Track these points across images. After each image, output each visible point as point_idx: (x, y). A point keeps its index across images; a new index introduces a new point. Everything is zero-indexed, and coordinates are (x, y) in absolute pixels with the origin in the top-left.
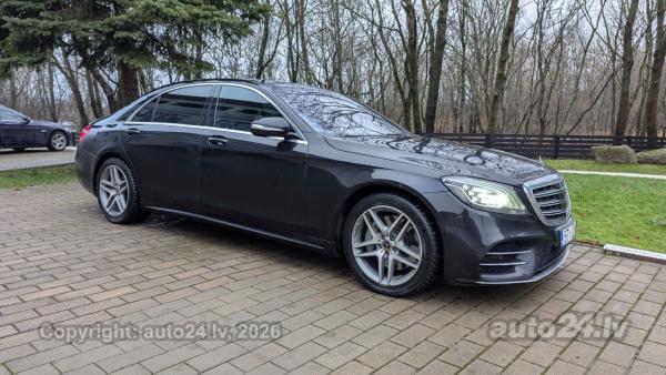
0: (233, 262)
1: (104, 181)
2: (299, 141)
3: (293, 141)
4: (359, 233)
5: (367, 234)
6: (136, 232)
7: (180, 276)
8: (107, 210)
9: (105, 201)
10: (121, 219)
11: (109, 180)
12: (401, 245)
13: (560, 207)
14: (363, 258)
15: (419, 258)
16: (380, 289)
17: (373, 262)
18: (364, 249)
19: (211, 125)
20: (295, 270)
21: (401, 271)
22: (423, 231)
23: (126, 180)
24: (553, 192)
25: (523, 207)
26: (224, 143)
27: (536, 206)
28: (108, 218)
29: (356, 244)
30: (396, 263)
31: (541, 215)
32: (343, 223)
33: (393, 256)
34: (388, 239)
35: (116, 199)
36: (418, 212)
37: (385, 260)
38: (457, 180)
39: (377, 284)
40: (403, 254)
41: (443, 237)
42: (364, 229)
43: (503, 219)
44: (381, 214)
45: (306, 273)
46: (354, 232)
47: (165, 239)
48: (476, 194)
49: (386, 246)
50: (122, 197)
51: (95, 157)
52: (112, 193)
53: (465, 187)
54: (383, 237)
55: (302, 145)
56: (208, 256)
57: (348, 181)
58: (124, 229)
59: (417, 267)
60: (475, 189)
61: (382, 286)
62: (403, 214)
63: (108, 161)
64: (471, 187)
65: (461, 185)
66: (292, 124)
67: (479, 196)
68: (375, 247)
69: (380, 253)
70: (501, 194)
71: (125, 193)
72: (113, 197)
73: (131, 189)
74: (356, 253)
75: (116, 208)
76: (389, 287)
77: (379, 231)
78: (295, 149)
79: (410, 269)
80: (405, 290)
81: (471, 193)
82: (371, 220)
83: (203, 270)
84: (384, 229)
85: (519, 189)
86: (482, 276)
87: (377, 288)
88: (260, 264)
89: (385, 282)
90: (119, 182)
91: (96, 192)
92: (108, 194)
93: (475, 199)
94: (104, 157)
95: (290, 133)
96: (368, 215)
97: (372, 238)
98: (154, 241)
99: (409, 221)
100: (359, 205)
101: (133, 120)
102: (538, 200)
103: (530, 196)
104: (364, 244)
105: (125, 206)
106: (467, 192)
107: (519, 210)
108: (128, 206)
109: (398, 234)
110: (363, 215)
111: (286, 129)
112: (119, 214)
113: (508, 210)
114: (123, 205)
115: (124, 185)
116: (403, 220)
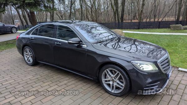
0: (66, 82)
1: (25, 53)
2: (83, 45)
3: (82, 45)
4: (104, 76)
6: (36, 69)
8: (27, 61)
9: (26, 59)
10: (31, 65)
11: (26, 52)
12: (118, 81)
14: (106, 84)
15: (123, 85)
16: (111, 93)
17: (109, 85)
19: (56, 38)
20: (84, 84)
21: (117, 88)
22: (125, 78)
24: (167, 61)
25: (157, 69)
26: (60, 45)
28: (28, 64)
29: (103, 80)
30: (116, 86)
32: (99, 72)
33: (115, 84)
34: (113, 78)
35: (29, 58)
36: (123, 72)
37: (113, 85)
38: (136, 62)
40: (118, 84)
41: (132, 81)
42: (106, 75)
43: (151, 74)
44: (111, 71)
45: (89, 86)
46: (102, 76)
47: (45, 72)
48: (142, 67)
49: (113, 81)
50: (31, 58)
51: (22, 45)
52: (28, 56)
53: (139, 64)
54: (112, 78)
55: (84, 46)
56: (57, 79)
57: (100, 60)
58: (32, 68)
59: (123, 88)
60: (142, 65)
61: (112, 93)
62: (118, 72)
63: (25, 47)
64: (141, 64)
65: (137, 63)
66: (81, 39)
68: (109, 81)
69: (111, 83)
70: (150, 65)
71: (32, 57)
72: (28, 58)
73: (33, 56)
74: (103, 82)
75: (29, 61)
76: (114, 93)
77: (110, 76)
79: (121, 88)
81: (140, 66)
82: (108, 72)
83: (56, 86)
84: (112, 76)
85: (156, 63)
87: (110, 93)
88: (73, 82)
89: (113, 91)
90: (30, 54)
91: (23, 55)
92: (27, 57)
93: (142, 68)
94: (25, 46)
95: (81, 43)
96: (107, 71)
97: (108, 78)
98: (42, 73)
99: (120, 74)
100: (104, 68)
101: (32, 34)
102: (162, 65)
103: (160, 65)
104: (106, 80)
105: (32, 61)
106: (139, 66)
107: (156, 70)
108: (33, 61)
109: (117, 78)
110: (105, 71)
111: (79, 42)
112: (30, 63)
113: (153, 70)
114: (31, 60)
115: (31, 54)
116: (118, 74)
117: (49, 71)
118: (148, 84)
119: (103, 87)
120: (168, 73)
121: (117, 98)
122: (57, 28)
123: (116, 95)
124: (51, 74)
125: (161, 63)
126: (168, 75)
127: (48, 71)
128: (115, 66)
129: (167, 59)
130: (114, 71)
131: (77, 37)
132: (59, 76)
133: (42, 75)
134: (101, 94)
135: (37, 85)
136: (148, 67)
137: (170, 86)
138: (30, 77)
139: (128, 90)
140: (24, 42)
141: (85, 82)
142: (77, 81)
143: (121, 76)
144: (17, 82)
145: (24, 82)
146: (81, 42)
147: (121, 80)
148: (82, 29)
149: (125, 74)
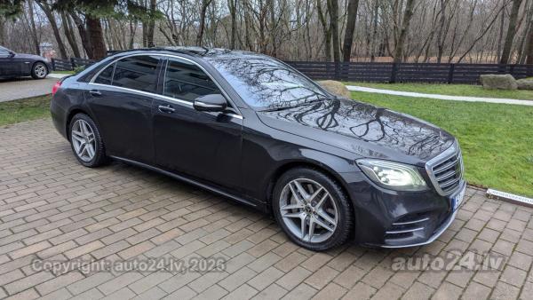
0: (184, 211)
1: (75, 132)
2: (234, 116)
3: (230, 115)
4: (286, 197)
5: (292, 198)
6: (105, 175)
7: (140, 228)
8: (80, 155)
9: (77, 148)
10: (91, 164)
11: (79, 130)
12: (320, 212)
13: (454, 177)
14: (289, 218)
15: (334, 223)
16: (302, 244)
17: (297, 221)
18: (290, 211)
19: (161, 94)
20: (233, 219)
21: (319, 230)
22: (339, 204)
23: (93, 133)
24: (450, 165)
25: (424, 183)
26: (172, 112)
27: (434, 181)
28: (81, 162)
29: (283, 208)
30: (316, 225)
31: (438, 188)
32: (273, 187)
33: (313, 219)
34: (310, 205)
35: (86, 147)
36: (335, 187)
37: (307, 221)
38: (371, 162)
39: (300, 240)
40: (321, 218)
41: (356, 210)
42: (290, 195)
43: (406, 196)
44: (304, 185)
45: (243, 223)
46: (281, 197)
47: (127, 185)
48: (385, 175)
49: (308, 210)
50: (91, 146)
51: (66, 111)
52: (83, 142)
53: (376, 169)
54: (305, 202)
55: (237, 118)
56: (162, 204)
57: (276, 155)
58: (94, 173)
59: (333, 230)
60: (384, 172)
61: (304, 242)
62: (323, 187)
63: (77, 116)
64: (381, 169)
65: (372, 167)
66: (230, 100)
67: (387, 177)
68: (298, 210)
69: (303, 216)
70: (406, 173)
71: (93, 143)
72: (84, 145)
73: (98, 142)
74: (283, 213)
75: (86, 154)
76: (310, 243)
77: (302, 198)
78: (232, 121)
79: (326, 231)
80: (323, 247)
81: (380, 174)
82: (296, 188)
83: (158, 221)
84: (307, 197)
85: (420, 168)
86: (387, 240)
87: (300, 243)
88: (205, 213)
89: (306, 239)
90: (88, 134)
91: (69, 137)
92: (80, 143)
93: (383, 179)
94: (74, 112)
95: (228, 108)
96: (293, 184)
97: (296, 203)
98: (119, 188)
99: (327, 193)
100: (286, 176)
101: (96, 82)
102: (437, 175)
103: (431, 173)
104: (290, 207)
105: (94, 154)
106: (377, 173)
107: (420, 186)
108: (97, 154)
109: (318, 202)
110: (289, 184)
111: (224, 105)
112: (89, 160)
113: (411, 186)
114: (92, 153)
115: (92, 136)
116: (323, 192)
117: (140, 183)
118: (399, 221)
119: (281, 226)
120: (451, 197)
121: (318, 255)
122: (164, 68)
123: (315, 249)
124: (146, 191)
125: (434, 169)
126: (453, 201)
127: (137, 183)
128: (317, 173)
129: (451, 160)
130: (313, 185)
131: (220, 92)
132: (166, 197)
133: (122, 192)
134: (276, 245)
135: (106, 215)
136: (399, 178)
137: (458, 232)
138: (89, 195)
139: (344, 236)
140: (73, 101)
141: (234, 215)
142: (214, 211)
143: (328, 198)
145: (72, 206)
146: (230, 105)
147: (329, 210)
148: (233, 73)
149: (341, 196)
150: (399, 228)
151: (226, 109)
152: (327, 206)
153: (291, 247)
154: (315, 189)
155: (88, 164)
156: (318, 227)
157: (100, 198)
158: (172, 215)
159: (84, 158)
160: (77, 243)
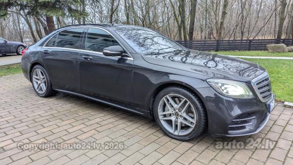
0: (98, 120)
1: (34, 76)
2: (128, 58)
3: (125, 58)
4: (162, 107)
5: (166, 107)
6: (52, 101)
8: (37, 90)
9: (36, 86)
10: (44, 95)
11: (37, 76)
12: (185, 115)
13: (269, 90)
14: (164, 120)
15: (194, 121)
16: (173, 136)
17: (170, 122)
18: (165, 116)
19: (84, 49)
20: (129, 124)
21: (184, 127)
22: (197, 108)
23: (45, 76)
24: (265, 83)
25: (251, 94)
26: (91, 59)
27: (258, 92)
28: (38, 94)
29: (160, 113)
30: (182, 123)
31: (260, 97)
32: (153, 101)
33: (180, 120)
34: (177, 111)
36: (193, 98)
37: (176, 122)
38: (216, 81)
39: (172, 134)
40: (185, 119)
41: (208, 112)
42: (165, 105)
43: (240, 102)
44: (173, 98)
45: (135, 126)
46: (159, 107)
47: (65, 106)
48: (226, 88)
49: (177, 114)
50: (44, 84)
51: (29, 65)
52: (39, 82)
53: (220, 85)
54: (175, 110)
55: (130, 60)
56: (85, 116)
57: (155, 81)
58: (45, 100)
59: (193, 126)
60: (225, 86)
61: (175, 135)
62: (185, 99)
63: (35, 67)
64: (223, 85)
65: (217, 83)
66: (125, 49)
67: (228, 89)
68: (170, 115)
69: (173, 118)
70: (239, 87)
71: (45, 82)
72: (40, 84)
73: (47, 81)
74: (161, 117)
75: (41, 89)
76: (178, 136)
77: (172, 106)
78: (127, 62)
79: (189, 127)
80: (187, 138)
81: (223, 88)
82: (168, 100)
83: (83, 126)
84: (175, 106)
85: (248, 84)
86: (229, 132)
87: (172, 136)
88: (112, 120)
89: (176, 133)
90: (42, 77)
91: (31, 80)
92: (37, 83)
93: (225, 91)
94: (34, 65)
96: (166, 98)
97: (169, 110)
98: (60, 108)
99: (189, 102)
100: (162, 93)
101: (46, 46)
102: (259, 89)
103: (255, 88)
104: (164, 113)
105: (45, 89)
106: (221, 87)
107: (248, 96)
108: (47, 88)
109: (183, 109)
110: (164, 98)
111: (122, 52)
112: (43, 93)
113: (242, 95)
114: (44, 88)
115: (44, 78)
116: (186, 102)
117: (72, 105)
118: (236, 118)
119: (160, 127)
120: (268, 103)
121: (184, 143)
123: (182, 139)
124: (76, 109)
125: (257, 84)
126: (269, 105)
127: (70, 105)
128: (181, 90)
129: (266, 80)
130: (178, 98)
131: (119, 45)
132: (87, 112)
133: (60, 110)
134: (157, 138)
135: (50, 123)
136: (235, 90)
137: (271, 128)
138: (41, 112)
139: (201, 130)
140: (33, 60)
141: (130, 121)
142: (117, 119)
143: (189, 106)
144: (19, 119)
145: (30, 119)
146: (125, 52)
147: (190, 114)
149: (197, 102)
150: (237, 123)
151: (123, 54)
152: (189, 111)
153: (166, 139)
154: (180, 101)
155: (42, 96)
156: (183, 125)
157: (48, 114)
158: (91, 122)
159: (40, 92)
160: (30, 140)
